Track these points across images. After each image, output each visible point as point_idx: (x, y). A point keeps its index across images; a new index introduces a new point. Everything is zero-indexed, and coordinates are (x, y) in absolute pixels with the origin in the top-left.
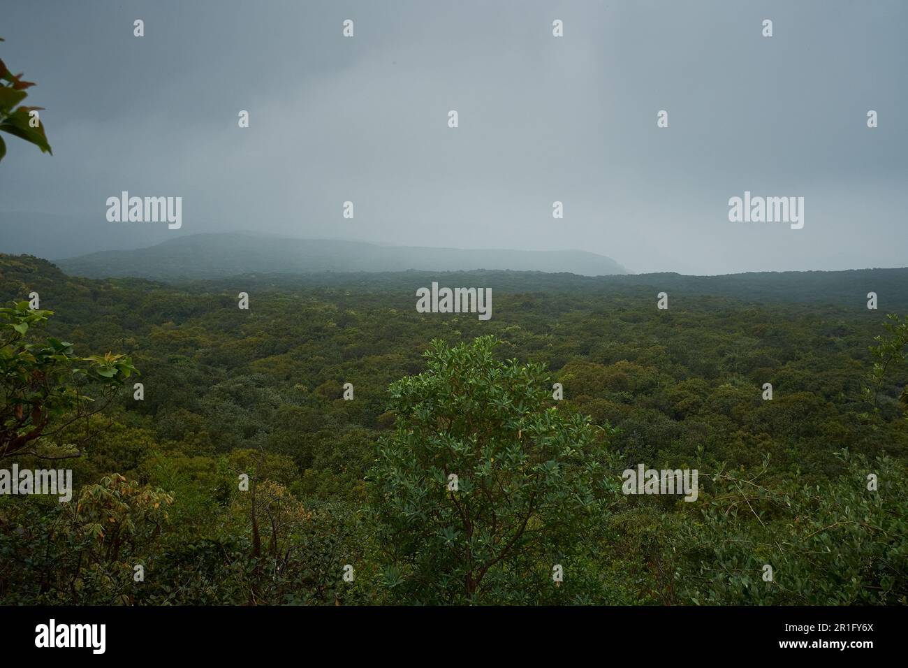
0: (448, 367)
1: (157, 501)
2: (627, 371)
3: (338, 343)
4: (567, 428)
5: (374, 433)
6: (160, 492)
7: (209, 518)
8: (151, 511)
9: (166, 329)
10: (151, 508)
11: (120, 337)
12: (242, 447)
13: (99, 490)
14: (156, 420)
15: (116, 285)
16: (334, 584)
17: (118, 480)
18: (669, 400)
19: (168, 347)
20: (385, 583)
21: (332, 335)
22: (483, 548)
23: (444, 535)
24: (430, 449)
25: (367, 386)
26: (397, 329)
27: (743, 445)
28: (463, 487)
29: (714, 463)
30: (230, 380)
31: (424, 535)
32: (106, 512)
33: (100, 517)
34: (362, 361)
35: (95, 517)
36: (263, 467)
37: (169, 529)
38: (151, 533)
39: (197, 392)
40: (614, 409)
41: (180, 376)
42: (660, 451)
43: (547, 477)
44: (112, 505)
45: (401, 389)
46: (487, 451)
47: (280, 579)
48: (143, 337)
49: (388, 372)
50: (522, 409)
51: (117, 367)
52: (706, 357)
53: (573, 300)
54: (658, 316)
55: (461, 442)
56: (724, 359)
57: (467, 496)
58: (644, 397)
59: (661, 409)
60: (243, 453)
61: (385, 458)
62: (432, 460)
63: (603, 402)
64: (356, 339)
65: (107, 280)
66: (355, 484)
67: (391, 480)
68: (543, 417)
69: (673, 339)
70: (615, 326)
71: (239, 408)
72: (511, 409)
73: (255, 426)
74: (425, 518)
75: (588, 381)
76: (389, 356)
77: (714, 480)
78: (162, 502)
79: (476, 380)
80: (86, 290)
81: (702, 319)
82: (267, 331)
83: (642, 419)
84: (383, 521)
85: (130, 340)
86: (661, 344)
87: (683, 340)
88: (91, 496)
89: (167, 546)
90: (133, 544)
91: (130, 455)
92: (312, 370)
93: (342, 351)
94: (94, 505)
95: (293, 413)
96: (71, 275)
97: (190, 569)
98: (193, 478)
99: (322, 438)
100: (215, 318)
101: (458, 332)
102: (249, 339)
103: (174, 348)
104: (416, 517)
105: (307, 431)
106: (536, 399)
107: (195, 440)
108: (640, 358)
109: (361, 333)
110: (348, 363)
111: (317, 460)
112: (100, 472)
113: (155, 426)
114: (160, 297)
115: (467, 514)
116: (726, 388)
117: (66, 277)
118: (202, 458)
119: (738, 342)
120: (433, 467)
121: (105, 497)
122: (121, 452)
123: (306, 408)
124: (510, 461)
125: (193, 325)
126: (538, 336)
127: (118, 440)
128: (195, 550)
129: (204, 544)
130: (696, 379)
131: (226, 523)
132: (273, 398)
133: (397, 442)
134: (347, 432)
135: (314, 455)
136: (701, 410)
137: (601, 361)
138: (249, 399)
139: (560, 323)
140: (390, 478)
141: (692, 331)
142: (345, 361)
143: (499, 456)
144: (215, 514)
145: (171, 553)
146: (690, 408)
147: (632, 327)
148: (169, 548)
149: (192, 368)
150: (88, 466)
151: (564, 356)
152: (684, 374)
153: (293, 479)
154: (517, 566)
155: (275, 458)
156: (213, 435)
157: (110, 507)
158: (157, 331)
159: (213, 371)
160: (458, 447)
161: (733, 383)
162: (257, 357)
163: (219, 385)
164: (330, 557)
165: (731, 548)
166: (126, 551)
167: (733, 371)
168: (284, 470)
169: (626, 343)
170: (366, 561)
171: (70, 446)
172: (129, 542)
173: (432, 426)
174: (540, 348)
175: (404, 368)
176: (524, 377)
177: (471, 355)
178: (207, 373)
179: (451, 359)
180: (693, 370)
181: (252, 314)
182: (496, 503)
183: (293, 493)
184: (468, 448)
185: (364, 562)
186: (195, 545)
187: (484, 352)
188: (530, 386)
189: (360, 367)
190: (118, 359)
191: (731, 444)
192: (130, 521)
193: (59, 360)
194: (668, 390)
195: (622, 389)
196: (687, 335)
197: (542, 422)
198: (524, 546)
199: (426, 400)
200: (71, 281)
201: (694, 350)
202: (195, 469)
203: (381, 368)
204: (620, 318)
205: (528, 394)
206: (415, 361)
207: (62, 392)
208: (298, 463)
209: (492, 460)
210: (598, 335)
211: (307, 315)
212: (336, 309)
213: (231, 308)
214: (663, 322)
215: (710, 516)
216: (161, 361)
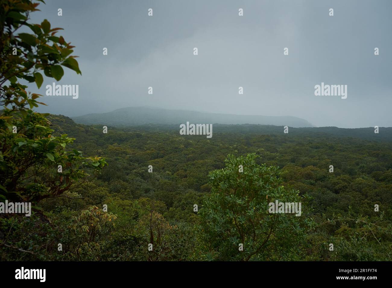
0: (235, 166)
1: (110, 218)
2: (312, 171)
3: (185, 154)
4: (288, 195)
5: (199, 194)
6: (112, 214)
7: (131, 226)
8: (108, 222)
9: (114, 147)
10: (108, 221)
11: (96, 149)
12: (144, 197)
13: (88, 212)
14: (109, 184)
15: (95, 128)
16: (185, 258)
17: (95, 209)
18: (332, 184)
19: (115, 154)
20: (206, 259)
21: (182, 151)
22: (250, 247)
23: (232, 240)
24: (227, 202)
25: (196, 173)
26: (210, 149)
27: (368, 206)
28: (241, 219)
29: (353, 214)
30: (139, 168)
31: (223, 239)
32: (90, 221)
33: (87, 223)
34: (195, 162)
35: (86, 223)
36: (152, 206)
37: (114, 230)
38: (107, 231)
39: (126, 173)
40: (306, 187)
41: (120, 166)
42: (328, 207)
43: (279, 217)
44: (92, 219)
45: (214, 175)
46: (252, 204)
47: (162, 255)
48: (105, 149)
49: (206, 167)
50: (268, 186)
51: (99, 162)
52: (350, 165)
53: (288, 138)
54: (327, 146)
55: (241, 199)
56: (359, 167)
57: (243, 223)
58: (320, 182)
59: (329, 188)
60: (144, 199)
61: (207, 205)
62: (227, 207)
63: (301, 184)
64: (193, 153)
65: (92, 126)
66: (190, 215)
67: (209, 215)
68: (278, 190)
69: (334, 157)
70: (307, 150)
71: (142, 180)
72: (263, 186)
73: (149, 188)
74: (224, 232)
75: (295, 174)
76: (206, 160)
77: (357, 222)
78: (112, 218)
79: (248, 172)
80: (83, 129)
81: (349, 148)
82: (155, 148)
83: (319, 193)
84: (206, 232)
85: (100, 151)
86: (329, 159)
87: (339, 157)
88: (84, 214)
89: (114, 237)
90: (100, 235)
91: (99, 198)
92: (173, 165)
93: (186, 158)
94: (85, 218)
95: (165, 183)
96: (78, 123)
97: (123, 248)
98: (124, 209)
99: (177, 195)
100: (134, 142)
101: (236, 151)
102: (148, 151)
103: (117, 154)
104: (220, 231)
105: (171, 192)
106: (274, 182)
107: (125, 193)
108: (319, 165)
109: (195, 150)
110: (189, 163)
111: (175, 204)
112: (87, 205)
113: (109, 187)
114: (112, 133)
115: (242, 231)
116: (360, 180)
117: (76, 124)
118: (127, 200)
119: (365, 159)
120: (228, 210)
121: (90, 215)
122: (96, 197)
123: (171, 181)
124: (263, 209)
125: (125, 145)
126: (272, 154)
127: (94, 192)
128: (125, 240)
129: (129, 237)
130: (345, 175)
131: (138, 229)
132: (157, 177)
133: (212, 198)
134: (187, 193)
135: (174, 202)
136: (347, 190)
137: (300, 166)
138: (147, 177)
139: (282, 148)
140: (209, 214)
141: (343, 153)
142: (187, 162)
143: (258, 206)
144: (133, 225)
145: (115, 240)
146: (342, 189)
147: (315, 151)
148: (115, 238)
149: (124, 163)
150: (82, 202)
151: (283, 163)
152: (339, 173)
153: (165, 212)
154: (264, 256)
155: (157, 202)
156: (132, 191)
157: (92, 220)
158: (111, 147)
159: (133, 164)
160: (239, 202)
161: (363, 178)
162: (150, 159)
163: (135, 170)
164: (184, 246)
165: (364, 254)
166: (97, 238)
167: (363, 172)
168: (161, 207)
169: (312, 158)
170: (196, 249)
171: (75, 193)
172: (98, 234)
173: (227, 192)
174: (273, 159)
175: (213, 166)
176: (269, 172)
177: (246, 162)
178: (130, 165)
179: (236, 163)
180: (343, 171)
181: (149, 141)
182: (256, 228)
183: (165, 218)
184: (243, 202)
185: (195, 249)
186: (125, 237)
187: (251, 160)
188: (271, 176)
189: (193, 165)
190: (100, 159)
191: (362, 206)
192: (99, 226)
193: (77, 158)
194: (332, 180)
195: (310, 178)
196: (341, 155)
197: (277, 192)
198: (267, 247)
199: (225, 181)
200: (78, 126)
201: (344, 162)
202: (124, 205)
203: (203, 165)
204: (310, 147)
205: (271, 180)
206: (217, 163)
207: (78, 171)
208: (167, 205)
209: (254, 208)
210: (299, 154)
211: (172, 142)
212: (184, 139)
213: (140, 138)
214: (330, 149)
215: (354, 239)
216: (112, 159)
